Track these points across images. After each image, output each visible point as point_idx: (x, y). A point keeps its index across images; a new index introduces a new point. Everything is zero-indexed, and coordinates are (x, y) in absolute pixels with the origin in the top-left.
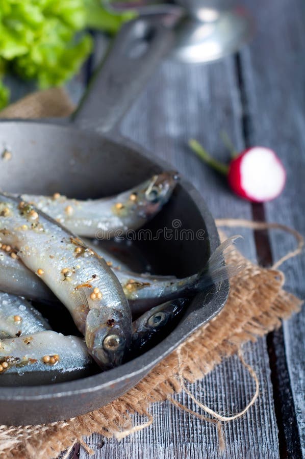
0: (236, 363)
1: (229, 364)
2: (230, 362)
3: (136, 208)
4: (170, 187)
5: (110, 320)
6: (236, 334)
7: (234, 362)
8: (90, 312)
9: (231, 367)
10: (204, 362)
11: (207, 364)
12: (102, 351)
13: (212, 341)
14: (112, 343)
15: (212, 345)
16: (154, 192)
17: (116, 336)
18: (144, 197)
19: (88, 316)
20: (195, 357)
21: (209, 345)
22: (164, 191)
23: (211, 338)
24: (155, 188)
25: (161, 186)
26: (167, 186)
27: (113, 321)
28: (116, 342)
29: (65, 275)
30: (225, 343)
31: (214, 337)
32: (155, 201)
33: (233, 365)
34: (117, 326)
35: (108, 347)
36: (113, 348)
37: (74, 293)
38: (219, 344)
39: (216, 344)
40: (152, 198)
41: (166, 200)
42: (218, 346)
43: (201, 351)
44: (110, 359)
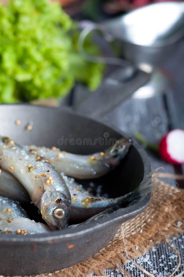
0: (164, 249)
1: (159, 250)
2: (160, 249)
3: (103, 160)
4: (126, 147)
5: (58, 199)
6: (164, 231)
7: (163, 249)
8: (45, 193)
9: (161, 251)
10: (143, 247)
11: (145, 248)
12: (52, 217)
13: (148, 234)
14: (60, 214)
15: (148, 236)
16: (116, 151)
17: (62, 210)
18: (109, 154)
19: (44, 194)
20: (136, 243)
21: (146, 236)
22: (122, 150)
23: (147, 232)
24: (116, 148)
25: (120, 147)
26: (124, 147)
27: (61, 200)
28: (63, 213)
29: (29, 168)
30: (156, 235)
31: (149, 231)
32: (115, 157)
33: (162, 250)
34: (63, 204)
35: (57, 216)
36: (60, 217)
37: (35, 179)
38: (153, 236)
39: (150, 236)
40: (114, 154)
41: (123, 157)
42: (151, 237)
43: (140, 239)
44: (58, 223)
